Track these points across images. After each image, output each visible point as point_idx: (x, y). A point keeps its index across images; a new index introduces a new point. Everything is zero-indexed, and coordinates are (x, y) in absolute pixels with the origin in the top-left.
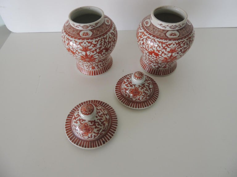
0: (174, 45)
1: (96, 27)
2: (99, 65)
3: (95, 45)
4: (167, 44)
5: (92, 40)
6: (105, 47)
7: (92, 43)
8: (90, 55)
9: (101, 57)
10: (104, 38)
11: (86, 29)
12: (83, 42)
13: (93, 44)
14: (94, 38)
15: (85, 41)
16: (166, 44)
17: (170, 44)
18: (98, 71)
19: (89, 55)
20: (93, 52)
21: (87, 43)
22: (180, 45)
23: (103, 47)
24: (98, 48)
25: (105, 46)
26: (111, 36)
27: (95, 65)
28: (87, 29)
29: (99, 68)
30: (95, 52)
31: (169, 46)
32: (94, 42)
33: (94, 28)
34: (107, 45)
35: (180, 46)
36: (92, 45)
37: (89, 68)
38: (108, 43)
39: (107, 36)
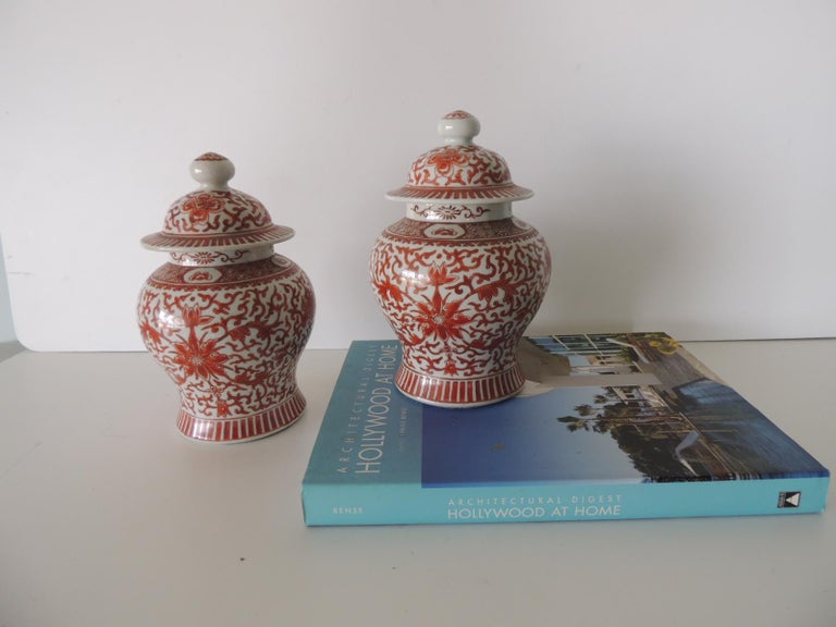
0: (439, 256)
1: (237, 262)
2: (244, 400)
3: (223, 308)
4: (420, 253)
5: (216, 292)
6: (258, 318)
7: (216, 299)
8: (205, 340)
9: (245, 354)
10: (256, 291)
11: (204, 265)
12: (185, 297)
13: (216, 302)
14: (223, 286)
15: (195, 293)
16: (416, 254)
17: (427, 255)
18: (239, 425)
19: (201, 342)
20: (215, 328)
21: (199, 299)
22: (459, 260)
23: (251, 315)
24: (232, 317)
25: (256, 314)
26: (284, 291)
27: (230, 397)
28: (209, 264)
29: (242, 411)
30: (221, 331)
31: (424, 259)
32: (221, 296)
33: (229, 263)
34: (266, 314)
35: (461, 263)
36: (214, 306)
37: (208, 411)
38: (267, 308)
39: (267, 289)
